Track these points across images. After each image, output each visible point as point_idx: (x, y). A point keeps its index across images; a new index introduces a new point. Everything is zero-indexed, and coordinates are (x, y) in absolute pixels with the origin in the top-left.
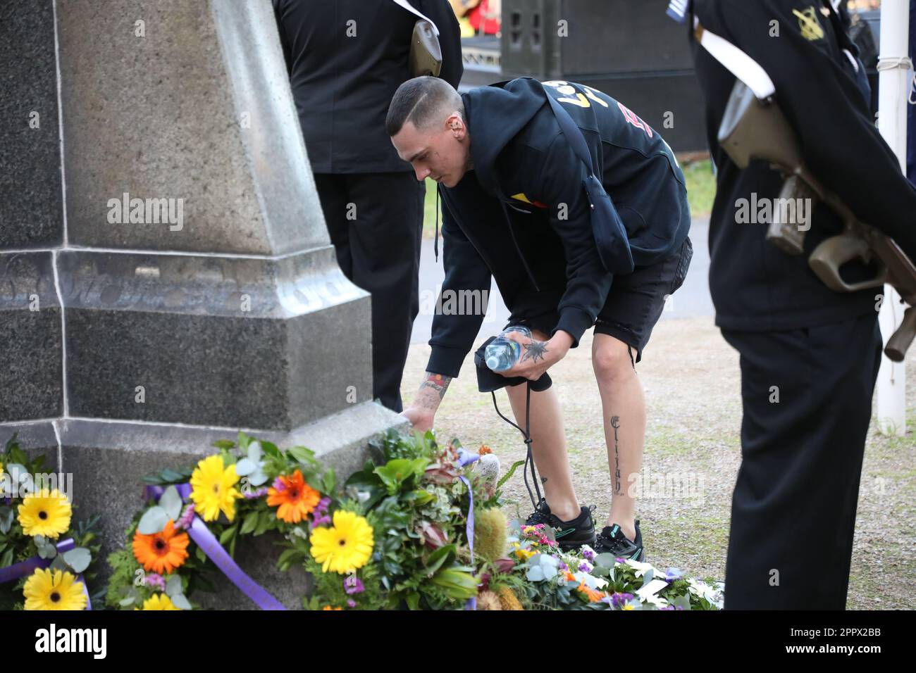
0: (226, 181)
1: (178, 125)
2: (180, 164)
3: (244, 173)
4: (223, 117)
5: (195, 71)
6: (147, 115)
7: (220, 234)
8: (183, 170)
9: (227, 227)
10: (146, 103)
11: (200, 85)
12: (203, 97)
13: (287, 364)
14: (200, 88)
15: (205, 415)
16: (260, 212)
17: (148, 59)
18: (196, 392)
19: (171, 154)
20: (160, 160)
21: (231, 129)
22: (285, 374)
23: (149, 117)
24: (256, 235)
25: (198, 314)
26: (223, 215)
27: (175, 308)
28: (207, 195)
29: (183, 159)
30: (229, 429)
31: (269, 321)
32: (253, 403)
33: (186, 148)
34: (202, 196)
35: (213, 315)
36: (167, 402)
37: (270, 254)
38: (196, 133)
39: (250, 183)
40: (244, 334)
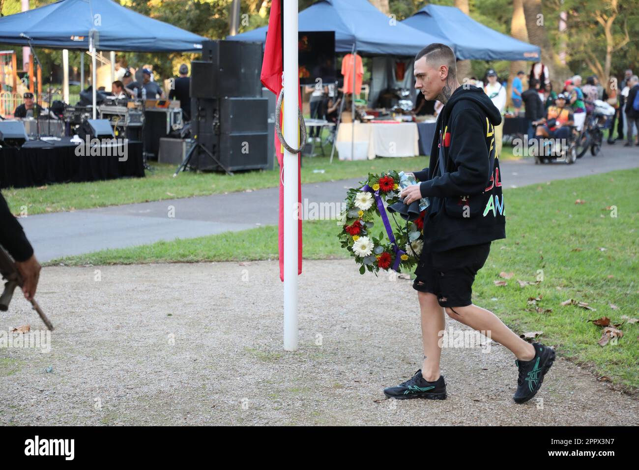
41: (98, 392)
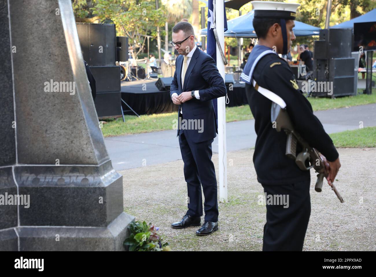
0: (80, 139)
1: (62, 120)
2: (62, 134)
3: (87, 136)
4: (79, 117)
5: (68, 101)
6: (49, 117)
7: (78, 158)
8: (63, 136)
9: (80, 155)
10: (49, 113)
11: (70, 106)
12: (71, 110)
13: (106, 203)
14: (70, 107)
15: (74, 223)
16: (93, 150)
17: (50, 98)
18: (70, 215)
19: (59, 130)
20: (54, 133)
21: (82, 121)
22: (105, 207)
23: (50, 118)
24: (92, 158)
25: (71, 187)
26: (79, 151)
27: (62, 185)
28: (73, 144)
29: (63, 132)
30: (83, 227)
31: (99, 188)
32: (93, 218)
33: (64, 128)
34: (71, 145)
35: (77, 187)
36: (59, 219)
37: (97, 164)
38: (68, 123)
39: (89, 139)
40: (89, 193)
41: (319, 226)
